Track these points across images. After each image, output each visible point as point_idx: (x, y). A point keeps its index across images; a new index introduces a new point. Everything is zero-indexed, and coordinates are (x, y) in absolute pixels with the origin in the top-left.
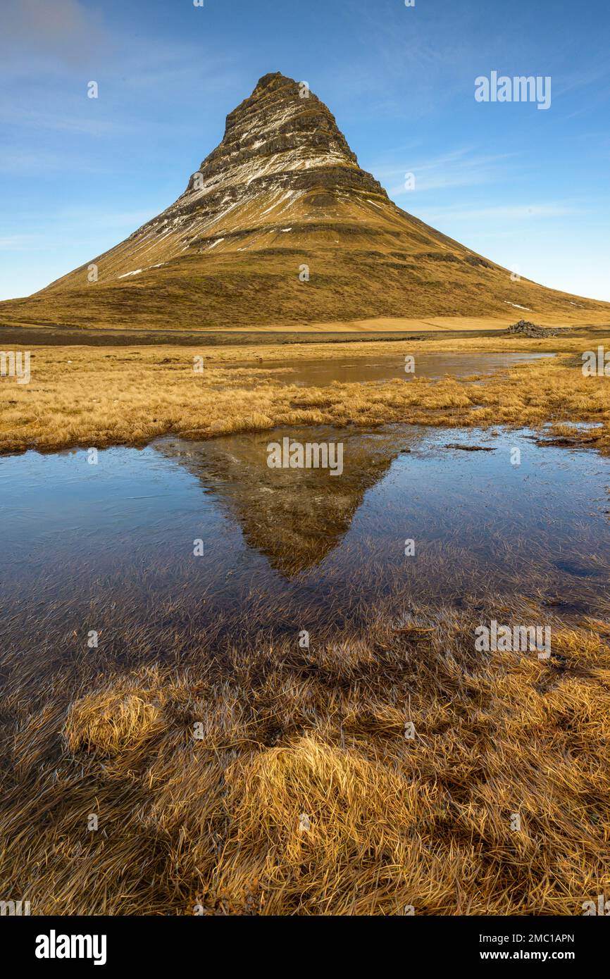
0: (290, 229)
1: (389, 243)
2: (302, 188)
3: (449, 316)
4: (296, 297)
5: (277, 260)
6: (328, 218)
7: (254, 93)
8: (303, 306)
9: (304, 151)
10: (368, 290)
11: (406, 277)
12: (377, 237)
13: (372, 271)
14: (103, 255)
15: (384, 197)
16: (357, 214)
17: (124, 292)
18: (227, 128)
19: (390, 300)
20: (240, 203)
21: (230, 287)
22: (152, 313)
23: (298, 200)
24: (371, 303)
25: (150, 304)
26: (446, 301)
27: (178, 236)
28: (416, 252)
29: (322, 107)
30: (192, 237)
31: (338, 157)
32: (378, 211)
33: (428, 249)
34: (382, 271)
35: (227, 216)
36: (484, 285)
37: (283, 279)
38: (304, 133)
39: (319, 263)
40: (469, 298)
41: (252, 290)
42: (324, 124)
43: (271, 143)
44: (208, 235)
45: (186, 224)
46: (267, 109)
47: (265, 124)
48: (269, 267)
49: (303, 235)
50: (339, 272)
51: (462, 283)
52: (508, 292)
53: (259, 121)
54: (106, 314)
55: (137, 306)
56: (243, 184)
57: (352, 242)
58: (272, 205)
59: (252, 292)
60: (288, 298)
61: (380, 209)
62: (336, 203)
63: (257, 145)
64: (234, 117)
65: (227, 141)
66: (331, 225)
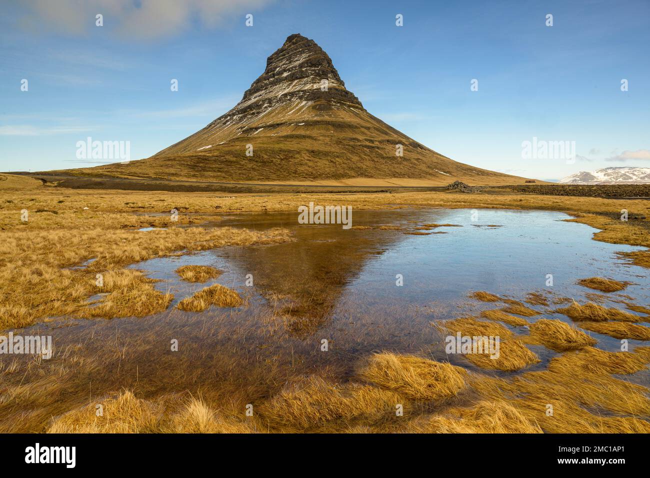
0: (303, 124)
1: (363, 133)
2: (311, 100)
3: (401, 178)
4: (306, 164)
5: (295, 141)
6: (327, 118)
7: (284, 45)
8: (310, 170)
9: (313, 79)
10: (351, 161)
11: (374, 154)
12: (357, 130)
13: (353, 150)
14: (190, 137)
15: (360, 107)
16: (344, 116)
17: (198, 158)
18: (268, 65)
19: (365, 167)
20: (274, 108)
21: (266, 157)
22: (215, 171)
23: (309, 107)
24: (353, 169)
25: (214, 166)
26: (399, 169)
27: (236, 126)
28: (380, 139)
29: (325, 54)
30: (244, 127)
31: (333, 83)
32: (357, 115)
33: (387, 138)
34: (359, 149)
35: (265, 115)
36: (422, 160)
37: (298, 153)
38: (313, 68)
39: (321, 144)
40: (412, 167)
41: (278, 159)
42: (325, 64)
43: (294, 74)
44: (254, 126)
45: (241, 119)
46: (291, 54)
47: (290, 63)
48: (290, 145)
49: (312, 127)
50: (333, 150)
51: (408, 158)
52: (436, 164)
53: (287, 61)
54: (185, 171)
55: (205, 167)
56: (276, 97)
57: (341, 132)
58: (293, 109)
59: (279, 160)
60: (301, 165)
61: (358, 114)
62: (332, 109)
63: (285, 74)
64: (272, 59)
65: (267, 72)
66: (329, 122)
